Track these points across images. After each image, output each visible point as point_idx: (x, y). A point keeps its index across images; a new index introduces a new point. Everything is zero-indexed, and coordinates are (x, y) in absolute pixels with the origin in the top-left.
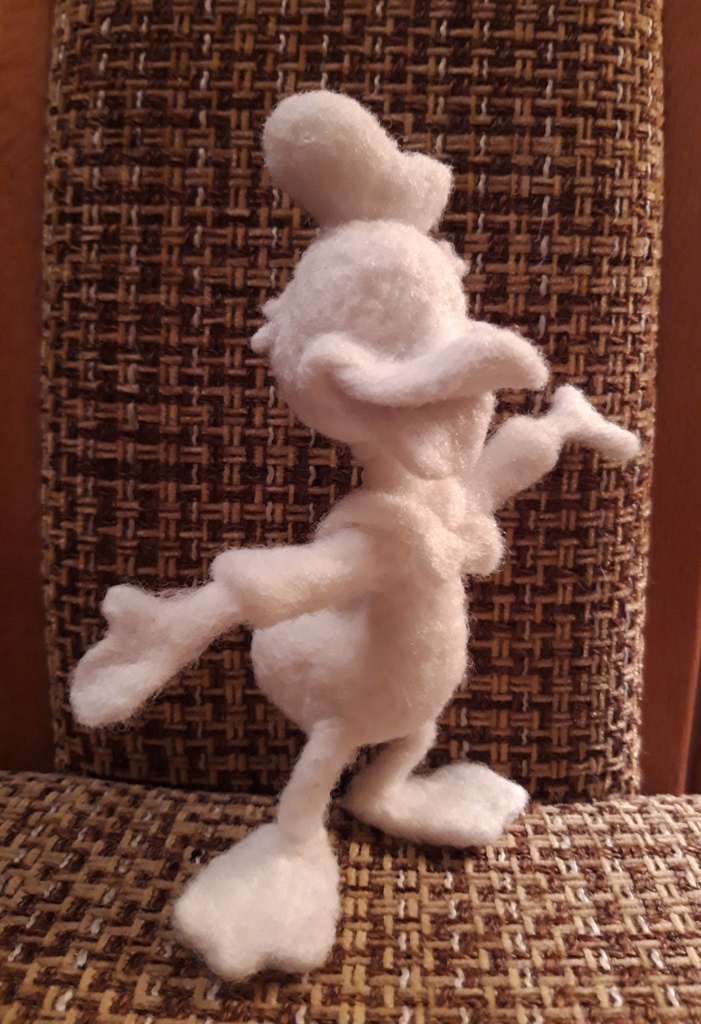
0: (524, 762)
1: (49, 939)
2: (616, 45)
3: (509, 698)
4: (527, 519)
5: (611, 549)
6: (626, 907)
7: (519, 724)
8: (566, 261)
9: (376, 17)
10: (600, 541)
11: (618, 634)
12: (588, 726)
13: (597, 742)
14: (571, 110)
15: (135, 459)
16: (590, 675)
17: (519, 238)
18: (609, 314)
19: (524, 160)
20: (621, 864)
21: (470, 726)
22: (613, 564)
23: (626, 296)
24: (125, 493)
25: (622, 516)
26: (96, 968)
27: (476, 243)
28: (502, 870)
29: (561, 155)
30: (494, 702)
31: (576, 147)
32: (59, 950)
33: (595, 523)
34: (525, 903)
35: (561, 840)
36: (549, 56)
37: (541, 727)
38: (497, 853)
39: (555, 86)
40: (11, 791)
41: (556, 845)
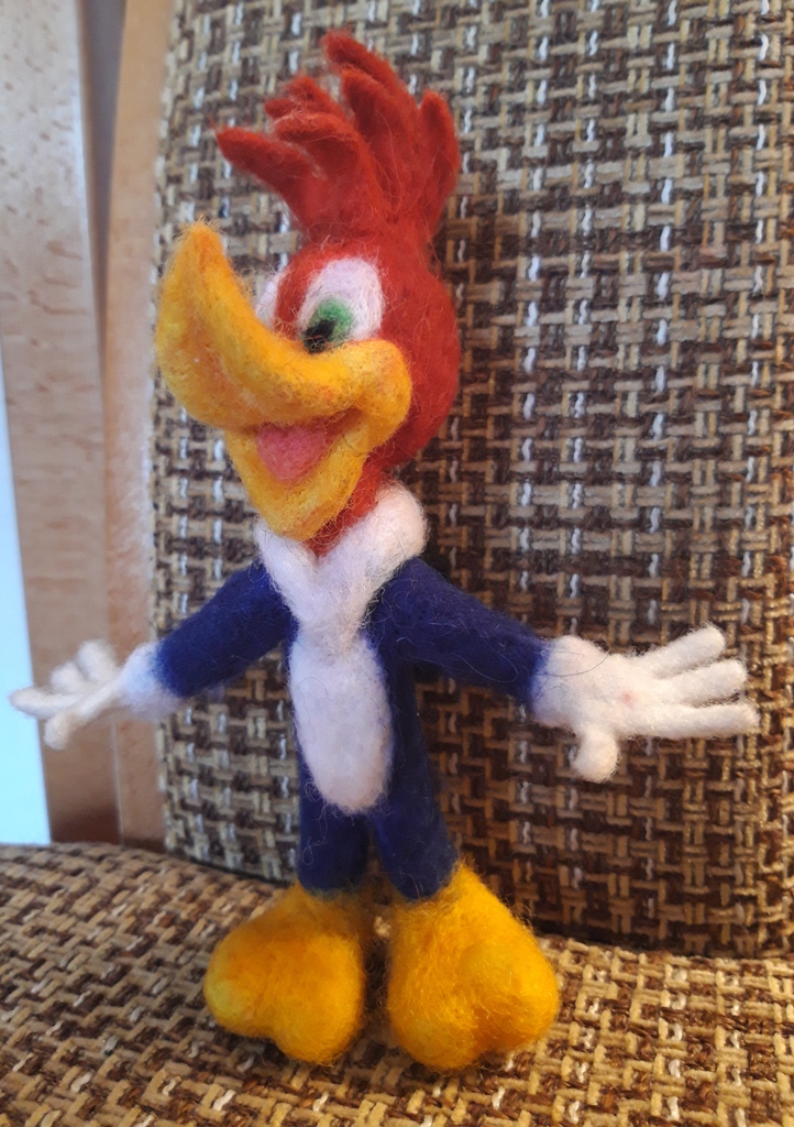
0: (651, 902)
1: (87, 1020)
2: (757, 33)
3: (628, 822)
4: (646, 610)
5: (757, 648)
6: (726, 1093)
7: (642, 855)
8: (691, 303)
9: (467, 46)
10: (743, 638)
11: (771, 754)
12: (731, 865)
13: (744, 885)
14: (698, 121)
15: (222, 536)
16: (733, 802)
17: (630, 279)
18: (748, 361)
20: (740, 1039)
21: (580, 851)
22: (761, 668)
23: (774, 338)
24: (213, 574)
25: (772, 609)
26: (121, 1056)
27: (580, 289)
28: (588, 1024)
29: (685, 176)
30: (609, 826)
31: (706, 164)
32: (94, 1033)
33: (734, 618)
34: (598, 1065)
35: (675, 1000)
36: (669, 63)
37: (669, 861)
38: (590, 1003)
39: (677, 93)
40: (111, 866)
41: (667, 1003)
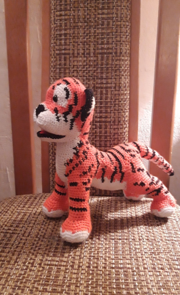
19: (109, 116)
